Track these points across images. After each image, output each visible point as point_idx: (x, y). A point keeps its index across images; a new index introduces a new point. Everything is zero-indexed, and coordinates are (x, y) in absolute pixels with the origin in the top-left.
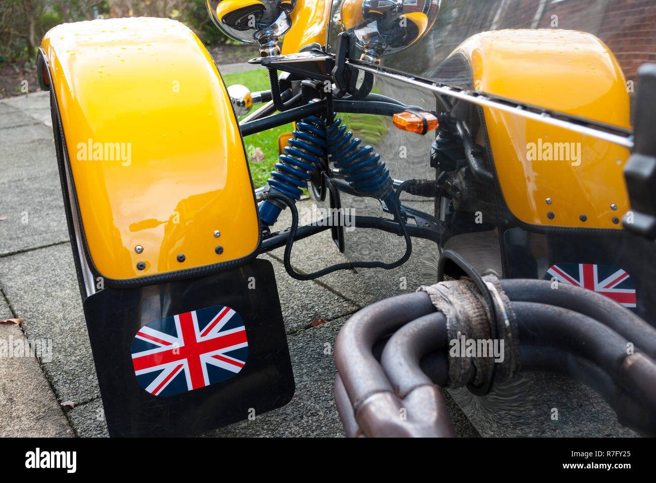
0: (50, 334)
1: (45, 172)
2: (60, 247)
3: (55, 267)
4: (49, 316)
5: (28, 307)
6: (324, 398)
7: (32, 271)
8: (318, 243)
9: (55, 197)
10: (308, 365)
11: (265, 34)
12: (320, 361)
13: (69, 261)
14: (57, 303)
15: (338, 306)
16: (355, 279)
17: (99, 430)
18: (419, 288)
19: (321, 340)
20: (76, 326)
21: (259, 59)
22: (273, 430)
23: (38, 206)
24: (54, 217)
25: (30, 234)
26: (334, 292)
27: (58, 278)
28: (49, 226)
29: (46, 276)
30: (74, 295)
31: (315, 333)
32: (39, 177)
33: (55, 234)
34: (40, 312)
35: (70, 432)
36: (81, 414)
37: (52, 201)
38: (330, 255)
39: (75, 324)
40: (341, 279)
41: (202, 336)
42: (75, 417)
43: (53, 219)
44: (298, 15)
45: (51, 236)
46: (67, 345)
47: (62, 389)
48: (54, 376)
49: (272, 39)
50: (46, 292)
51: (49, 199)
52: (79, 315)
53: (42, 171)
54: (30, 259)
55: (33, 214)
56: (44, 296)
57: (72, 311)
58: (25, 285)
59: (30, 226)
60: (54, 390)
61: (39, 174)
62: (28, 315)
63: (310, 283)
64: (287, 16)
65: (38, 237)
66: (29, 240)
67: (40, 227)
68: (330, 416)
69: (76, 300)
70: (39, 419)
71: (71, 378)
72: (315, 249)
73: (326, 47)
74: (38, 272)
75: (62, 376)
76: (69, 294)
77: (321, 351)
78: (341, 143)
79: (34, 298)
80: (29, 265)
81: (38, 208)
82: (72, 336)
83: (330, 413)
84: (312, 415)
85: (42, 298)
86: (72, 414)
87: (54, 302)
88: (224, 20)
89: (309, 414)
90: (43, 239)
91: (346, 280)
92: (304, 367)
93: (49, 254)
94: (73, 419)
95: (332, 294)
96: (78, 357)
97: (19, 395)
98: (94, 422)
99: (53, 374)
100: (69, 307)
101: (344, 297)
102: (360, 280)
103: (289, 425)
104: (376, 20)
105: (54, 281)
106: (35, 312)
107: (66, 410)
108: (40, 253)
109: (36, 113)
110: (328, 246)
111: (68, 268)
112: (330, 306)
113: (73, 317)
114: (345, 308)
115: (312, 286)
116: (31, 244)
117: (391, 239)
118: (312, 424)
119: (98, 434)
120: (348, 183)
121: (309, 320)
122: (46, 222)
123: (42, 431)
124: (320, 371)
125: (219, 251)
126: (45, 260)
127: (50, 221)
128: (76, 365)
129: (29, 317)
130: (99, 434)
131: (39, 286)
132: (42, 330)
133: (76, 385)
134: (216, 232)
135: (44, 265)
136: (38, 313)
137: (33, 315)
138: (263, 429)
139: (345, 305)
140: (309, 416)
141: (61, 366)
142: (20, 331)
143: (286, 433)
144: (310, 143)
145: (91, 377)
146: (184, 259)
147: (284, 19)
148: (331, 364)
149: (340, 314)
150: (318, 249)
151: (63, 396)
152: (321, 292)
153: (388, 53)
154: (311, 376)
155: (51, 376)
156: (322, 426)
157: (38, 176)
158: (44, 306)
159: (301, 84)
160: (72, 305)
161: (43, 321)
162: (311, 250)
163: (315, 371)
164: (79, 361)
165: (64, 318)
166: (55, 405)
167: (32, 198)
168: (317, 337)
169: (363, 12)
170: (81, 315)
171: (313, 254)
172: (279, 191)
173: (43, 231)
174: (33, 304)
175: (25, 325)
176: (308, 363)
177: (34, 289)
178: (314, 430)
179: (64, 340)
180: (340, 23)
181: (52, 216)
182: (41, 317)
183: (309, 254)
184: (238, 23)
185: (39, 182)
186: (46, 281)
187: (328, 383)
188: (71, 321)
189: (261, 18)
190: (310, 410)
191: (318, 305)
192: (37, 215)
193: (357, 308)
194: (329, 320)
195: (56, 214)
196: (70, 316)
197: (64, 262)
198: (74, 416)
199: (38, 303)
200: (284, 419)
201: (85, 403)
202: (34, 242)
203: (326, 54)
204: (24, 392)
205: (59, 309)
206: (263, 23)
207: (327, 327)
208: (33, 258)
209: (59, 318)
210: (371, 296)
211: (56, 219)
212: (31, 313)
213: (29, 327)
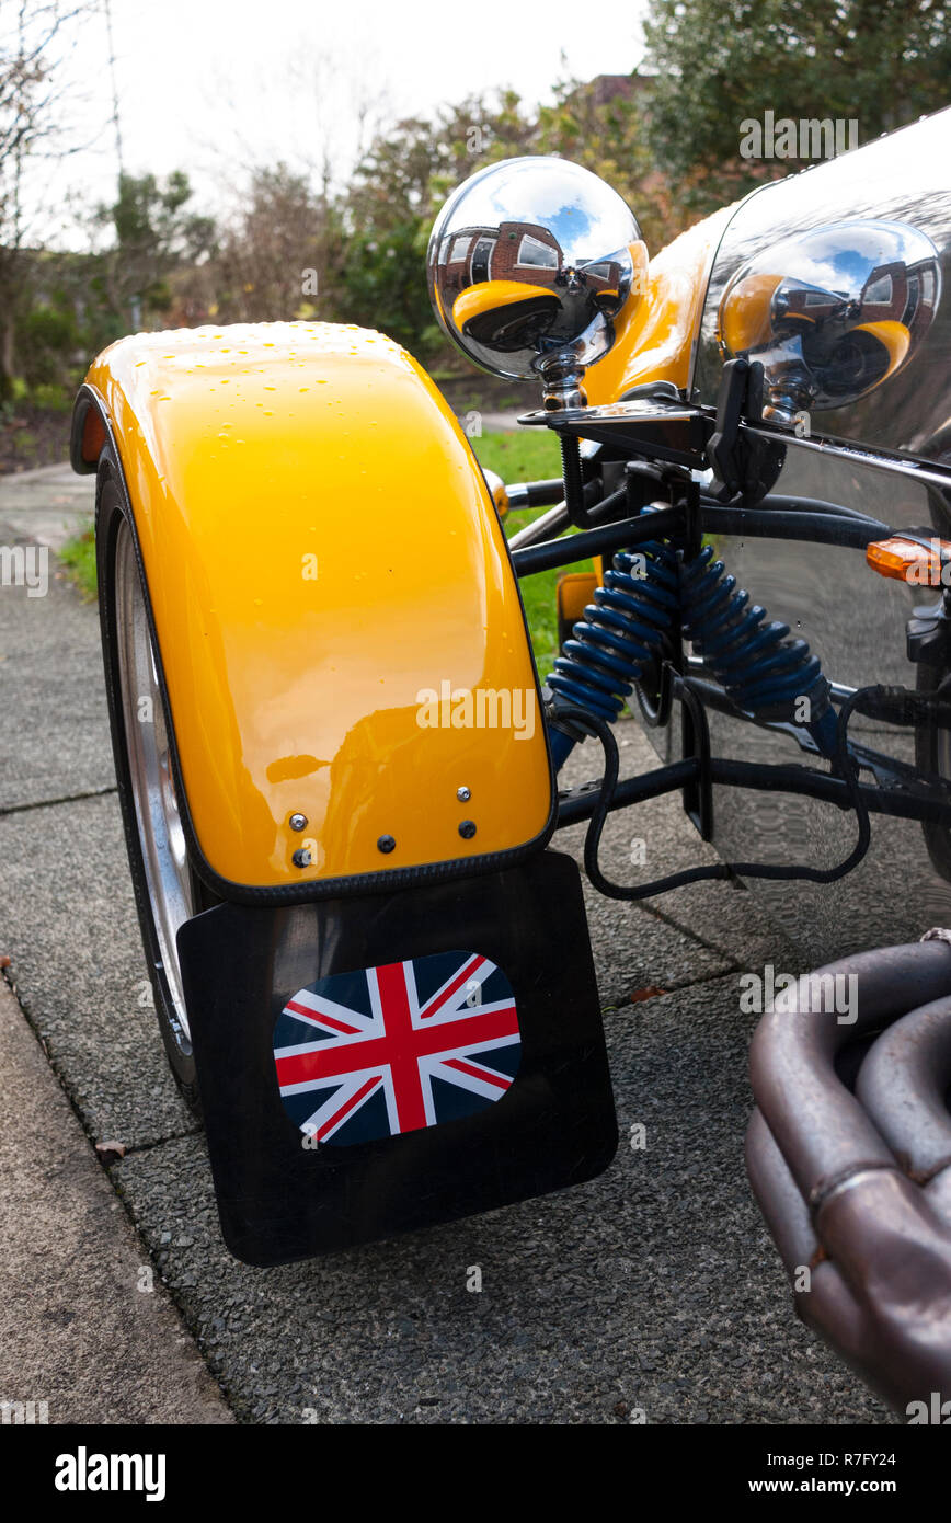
0: (67, 993)
1: (41, 642)
2: (80, 806)
3: (71, 848)
4: (62, 953)
5: (19, 931)
6: (667, 1164)
7: (24, 856)
8: (634, 816)
9: (66, 697)
10: (629, 1088)
11: (558, 360)
12: (655, 1080)
13: (100, 837)
14: (78, 926)
15: (688, 959)
16: (721, 900)
17: (180, 1209)
18: (929, 933)
19: (654, 1032)
20: (121, 978)
21: (542, 414)
22: (558, 1231)
23: (31, 715)
24: (66, 741)
25: (17, 776)
26: (678, 927)
27: (78, 872)
28: (55, 760)
29: (54, 866)
30: (113, 910)
31: (639, 1017)
32: (30, 655)
33: (68, 777)
34: (43, 943)
35: (118, 1209)
36: (138, 1172)
37: (59, 706)
38: (663, 845)
39: (118, 975)
40: (690, 898)
41: (423, 1016)
42: (127, 1176)
43: (63, 745)
44: (629, 321)
45: (61, 781)
46: (103, 1019)
47: (99, 1115)
48: (79, 1084)
49: (571, 372)
50: (55, 901)
51: (52, 701)
52: (125, 953)
53: (35, 641)
54: (20, 830)
55: (21, 732)
56: (50, 911)
57: (112, 944)
58: (10, 886)
59: (15, 757)
60: (80, 1116)
61: (30, 647)
62: (19, 948)
63: (625, 905)
64: (607, 323)
65: (33, 782)
66: (16, 788)
67: (36, 761)
68: (683, 1204)
69: (119, 923)
70: (52, 1176)
71: (116, 1091)
72: (629, 831)
73: (689, 391)
74: (35, 858)
75: (94, 1087)
76: (102, 909)
77: (655, 1058)
78: (712, 601)
79: (29, 912)
80: (17, 841)
81: (31, 719)
82: (112, 998)
83: (683, 1199)
84: (644, 1200)
85: (48, 915)
86: (120, 1169)
87: (72, 924)
88: (468, 330)
89: (636, 1198)
90: (42, 787)
91: (702, 900)
92: (619, 1091)
93: (58, 819)
94: (123, 1180)
95: (672, 932)
96: (128, 1047)
97: (7, 1122)
98: (168, 1189)
99: (75, 1080)
100: (103, 935)
101: (699, 940)
102: (732, 901)
103: (592, 1221)
104: (799, 333)
105: (71, 879)
106: (33, 943)
107: (108, 1160)
108: (39, 817)
109: (17, 517)
110: (657, 825)
111: (98, 851)
112: (670, 959)
113: (113, 959)
114: (703, 964)
115: (627, 911)
116: (19, 796)
117: (821, 813)
118: (644, 1222)
119: (176, 1217)
120: (720, 689)
121: (625, 986)
122: (49, 751)
123: (59, 1203)
124: (656, 1102)
125: (468, 831)
126: (50, 832)
127: (57, 749)
128: (125, 1062)
129: (21, 953)
130: (179, 1217)
131: (40, 888)
132: (51, 984)
133: (125, 1108)
134: (463, 789)
135: (48, 843)
136: (40, 946)
137: (28, 950)
138: (535, 1225)
139: (703, 957)
140: (638, 1203)
141: (93, 1063)
142: (4, 984)
143: (588, 1237)
144: (643, 599)
145: (156, 1091)
146: (393, 848)
147: (601, 330)
148: (679, 1088)
149: (693, 978)
150: (635, 830)
151: (99, 1129)
152: (649, 925)
153: (821, 406)
154: (635, 1112)
155: (73, 1084)
156: (666, 1226)
157: (27, 650)
158: (51, 931)
159: (626, 471)
160: (109, 932)
161: (51, 963)
162: (621, 831)
163: (644, 1102)
164: (130, 1055)
165: (95, 959)
166: (83, 1149)
167: (18, 699)
168: (645, 1026)
169: (774, 317)
170: (130, 955)
171: (624, 841)
172: (573, 702)
173: (44, 771)
174: (29, 927)
175: (14, 970)
176: (627, 1084)
177: (28, 893)
178: (649, 1235)
179: (96, 1007)
180: (718, 339)
181: (60, 738)
182: (47, 956)
183: (616, 841)
184: (499, 336)
185: (31, 665)
186: (54, 877)
187: (676, 1131)
188: (110, 968)
189: (551, 325)
190: (637, 1190)
191: (642, 955)
192: (29, 735)
193: (730, 965)
194: (669, 990)
195: (70, 735)
196: (107, 954)
197: (89, 839)
198: (125, 1174)
199: (39, 925)
200: (581, 1207)
201: (147, 1147)
202: (25, 793)
203: (687, 406)
204: (18, 1116)
205: (84, 940)
206: (553, 337)
207: (665, 1005)
208: (26, 826)
209: (84, 960)
210: (761, 940)
211: (71, 745)
212: (25, 946)
213: (22, 976)
